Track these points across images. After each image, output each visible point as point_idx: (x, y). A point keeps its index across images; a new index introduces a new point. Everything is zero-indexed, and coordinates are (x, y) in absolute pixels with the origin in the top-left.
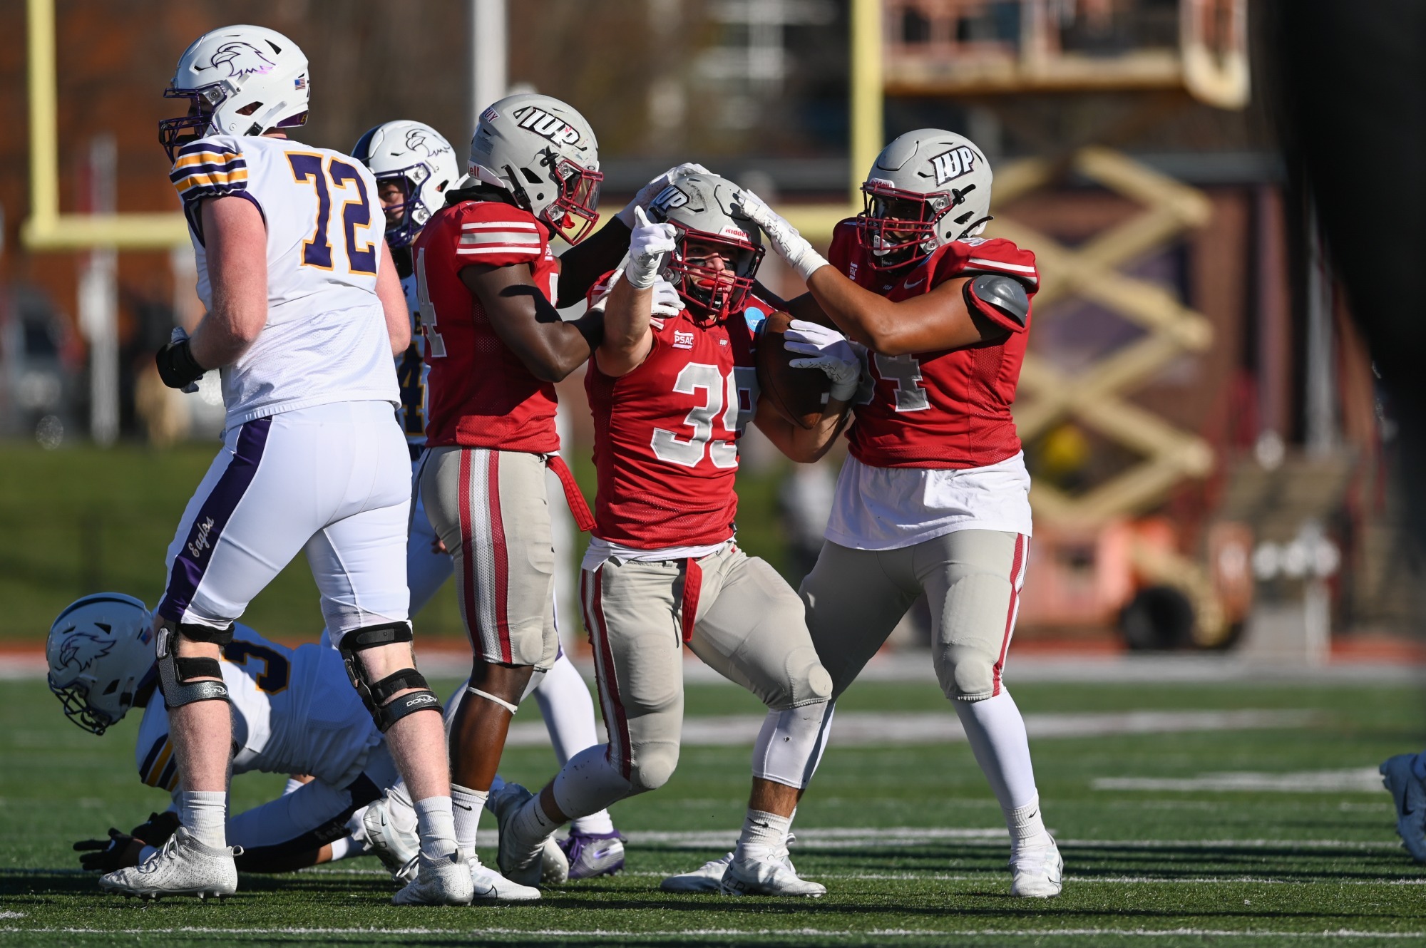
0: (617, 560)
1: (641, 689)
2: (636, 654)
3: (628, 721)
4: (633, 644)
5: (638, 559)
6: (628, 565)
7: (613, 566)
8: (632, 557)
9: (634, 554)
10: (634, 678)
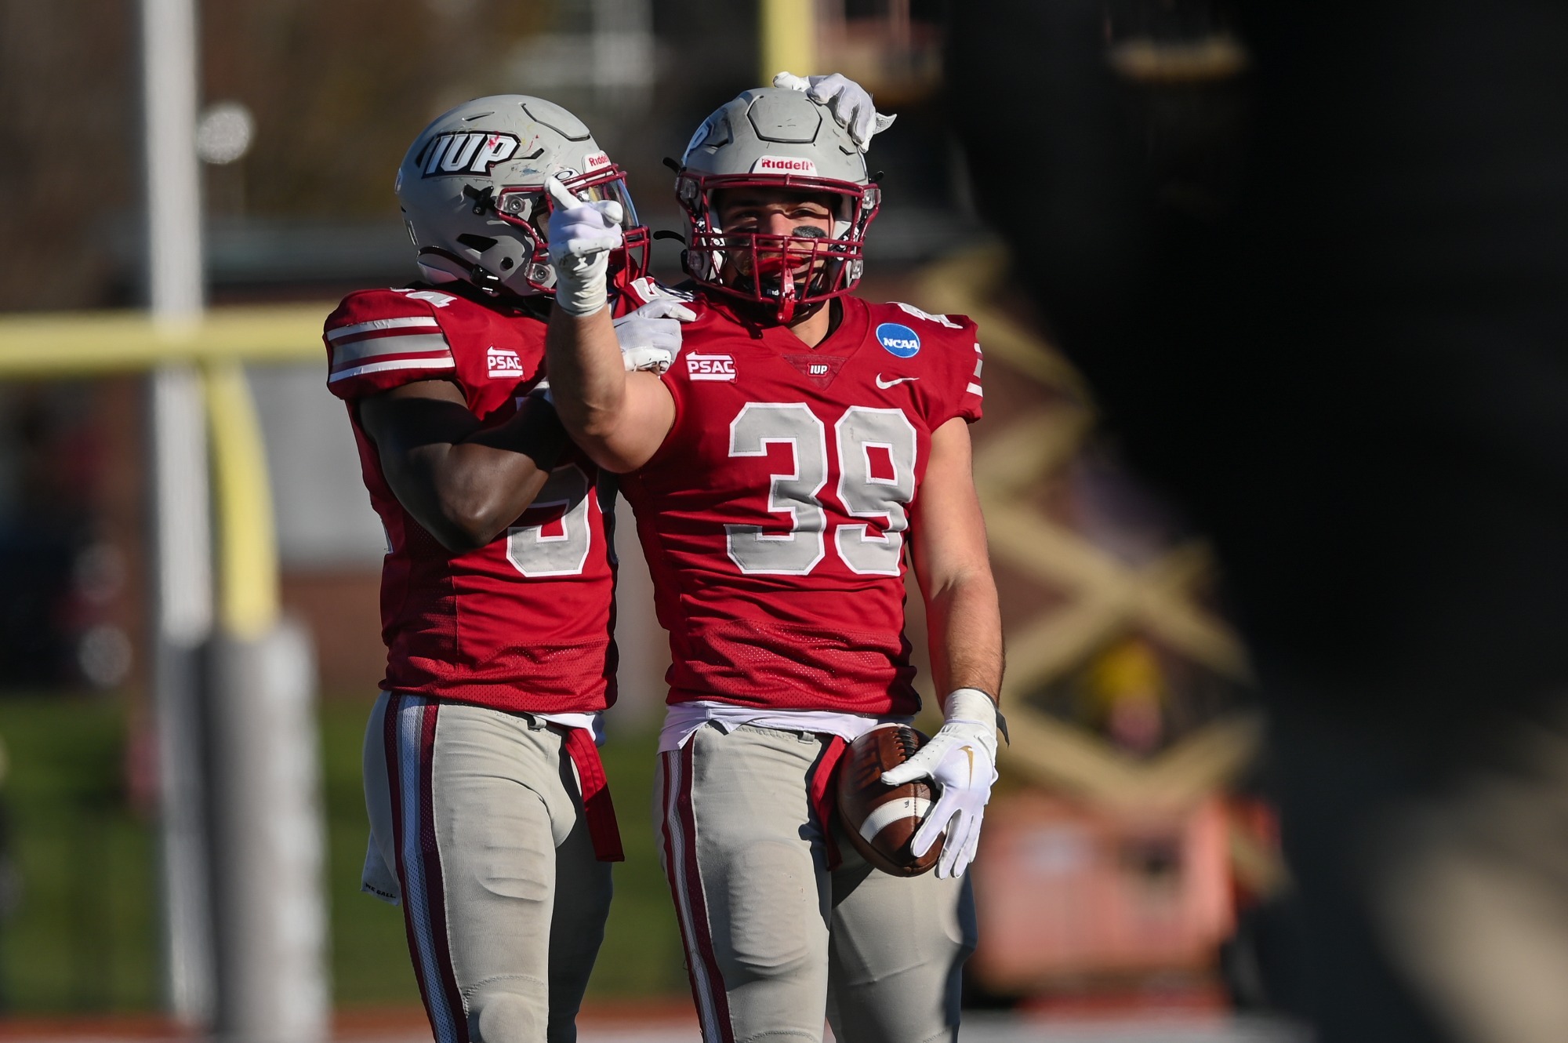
0: (721, 725)
1: (749, 937)
2: (743, 878)
3: (727, 993)
4: (738, 861)
5: (756, 723)
6: (737, 732)
7: (713, 732)
8: (745, 719)
9: (748, 713)
10: (736, 920)
